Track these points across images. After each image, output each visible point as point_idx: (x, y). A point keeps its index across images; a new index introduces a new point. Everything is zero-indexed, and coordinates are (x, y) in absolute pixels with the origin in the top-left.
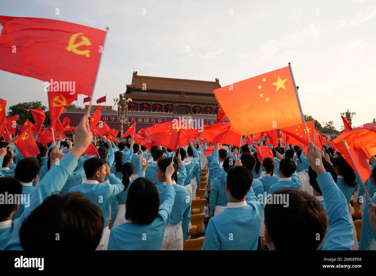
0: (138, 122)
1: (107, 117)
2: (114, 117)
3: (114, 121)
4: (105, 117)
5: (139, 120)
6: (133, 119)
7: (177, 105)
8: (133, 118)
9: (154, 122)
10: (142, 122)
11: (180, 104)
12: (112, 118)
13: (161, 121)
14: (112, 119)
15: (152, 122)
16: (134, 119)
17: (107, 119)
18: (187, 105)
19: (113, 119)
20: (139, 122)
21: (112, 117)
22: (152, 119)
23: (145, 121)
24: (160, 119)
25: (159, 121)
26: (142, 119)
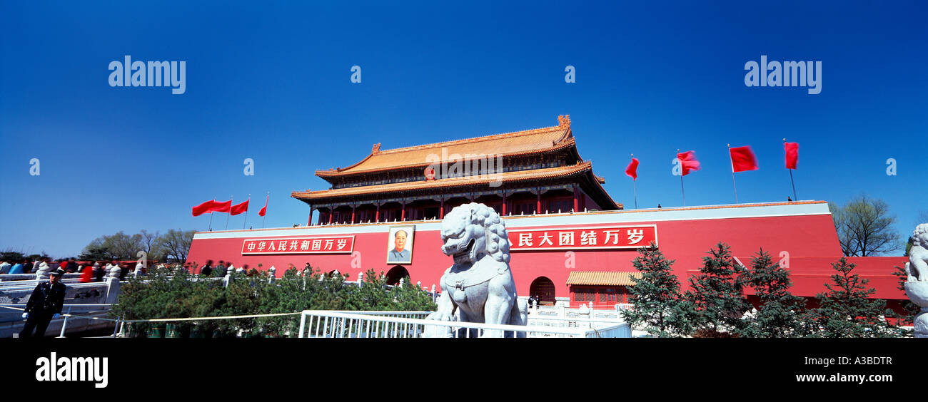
1: (254, 242)
2: (264, 242)
3: (263, 250)
5: (302, 246)
6: (294, 244)
9: (330, 249)
10: (308, 248)
11: (415, 199)
13: (344, 245)
14: (261, 246)
15: (325, 248)
17: (253, 246)
18: (431, 197)
20: (302, 250)
22: (328, 241)
23: (315, 246)
24: (342, 240)
25: (340, 244)
26: (309, 242)
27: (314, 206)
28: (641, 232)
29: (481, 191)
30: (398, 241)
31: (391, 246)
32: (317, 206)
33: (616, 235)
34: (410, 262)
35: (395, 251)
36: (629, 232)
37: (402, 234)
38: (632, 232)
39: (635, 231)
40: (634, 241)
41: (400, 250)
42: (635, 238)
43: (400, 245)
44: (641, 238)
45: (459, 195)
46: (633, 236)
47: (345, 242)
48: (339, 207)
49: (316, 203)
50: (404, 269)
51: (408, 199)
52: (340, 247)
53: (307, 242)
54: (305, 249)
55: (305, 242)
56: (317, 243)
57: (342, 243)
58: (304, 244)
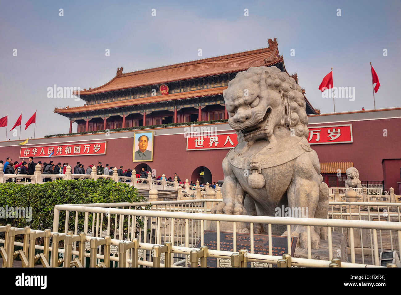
1: (29, 149)
2: (36, 148)
5: (66, 151)
6: (59, 150)
7: (148, 112)
9: (88, 152)
10: (70, 153)
11: (153, 110)
14: (34, 151)
15: (84, 152)
16: (61, 148)
17: (28, 152)
18: (166, 109)
20: (66, 153)
21: (34, 148)
22: (86, 146)
23: (76, 150)
24: (97, 145)
25: (96, 148)
26: (71, 147)
27: (73, 119)
28: (339, 130)
29: (207, 102)
30: (141, 144)
31: (136, 148)
32: (75, 119)
33: (318, 134)
34: (151, 160)
35: (139, 152)
36: (329, 131)
37: (144, 139)
38: (331, 131)
39: (334, 130)
40: (333, 138)
41: (143, 151)
42: (334, 136)
43: (142, 147)
44: (339, 135)
45: (189, 106)
46: (332, 134)
47: (99, 146)
48: (93, 119)
49: (75, 117)
50: (147, 165)
51: (147, 111)
52: (95, 150)
53: (69, 147)
54: (68, 153)
55: (68, 148)
56: (77, 148)
57: (97, 147)
58: (67, 149)
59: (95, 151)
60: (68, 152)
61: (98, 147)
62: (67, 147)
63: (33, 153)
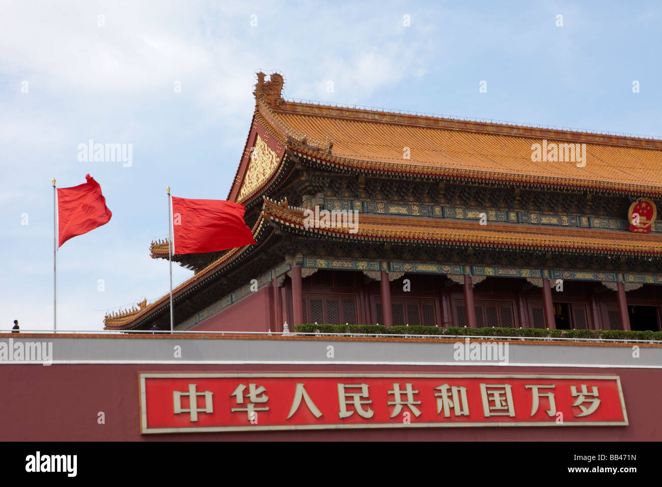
0: (441, 417)
1: (202, 384)
2: (258, 381)
4: (182, 384)
5: (444, 404)
6: (404, 396)
8: (402, 388)
9: (551, 414)
10: (466, 412)
12: (246, 391)
13: (596, 403)
14: (246, 399)
15: (534, 410)
16: (410, 391)
17: (201, 400)
19: (253, 398)
20: (447, 413)
21: (246, 381)
22: (535, 388)
23: (492, 403)
24: (584, 387)
25: (581, 399)
26: (463, 390)
52: (582, 408)
53: (455, 390)
54: (458, 412)
55: (449, 390)
56: (497, 394)
57: (587, 397)
58: (444, 394)
59: (582, 411)
60: (452, 409)
61: (593, 397)
62: (444, 388)
63: (243, 405)
